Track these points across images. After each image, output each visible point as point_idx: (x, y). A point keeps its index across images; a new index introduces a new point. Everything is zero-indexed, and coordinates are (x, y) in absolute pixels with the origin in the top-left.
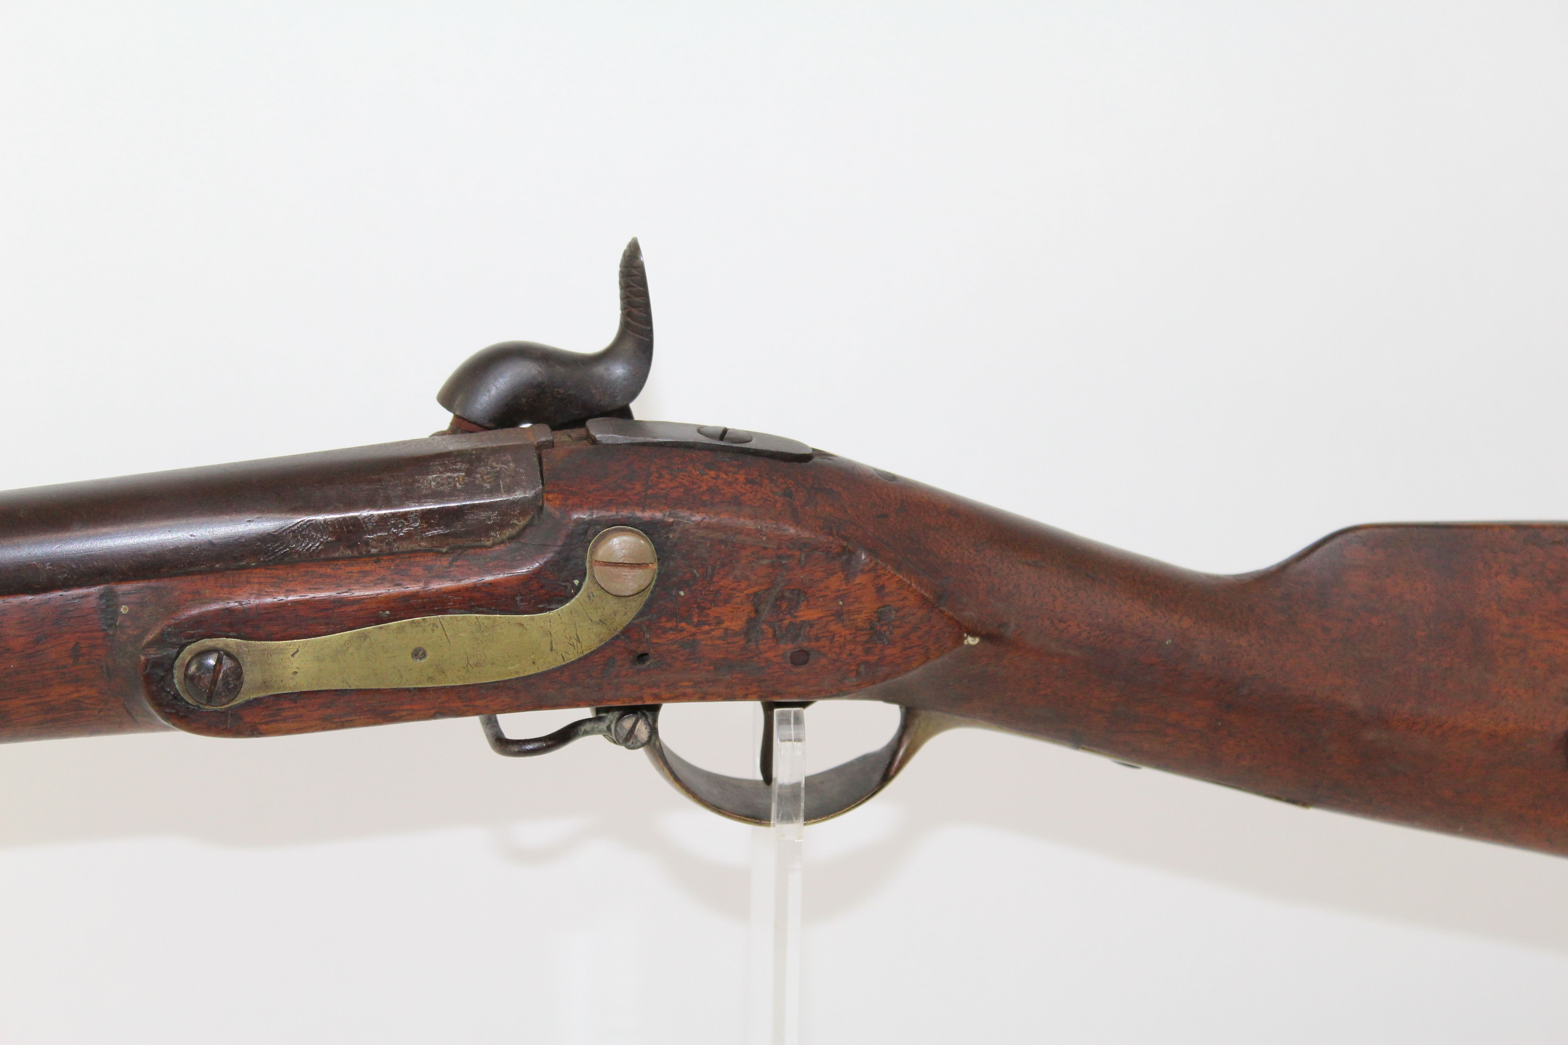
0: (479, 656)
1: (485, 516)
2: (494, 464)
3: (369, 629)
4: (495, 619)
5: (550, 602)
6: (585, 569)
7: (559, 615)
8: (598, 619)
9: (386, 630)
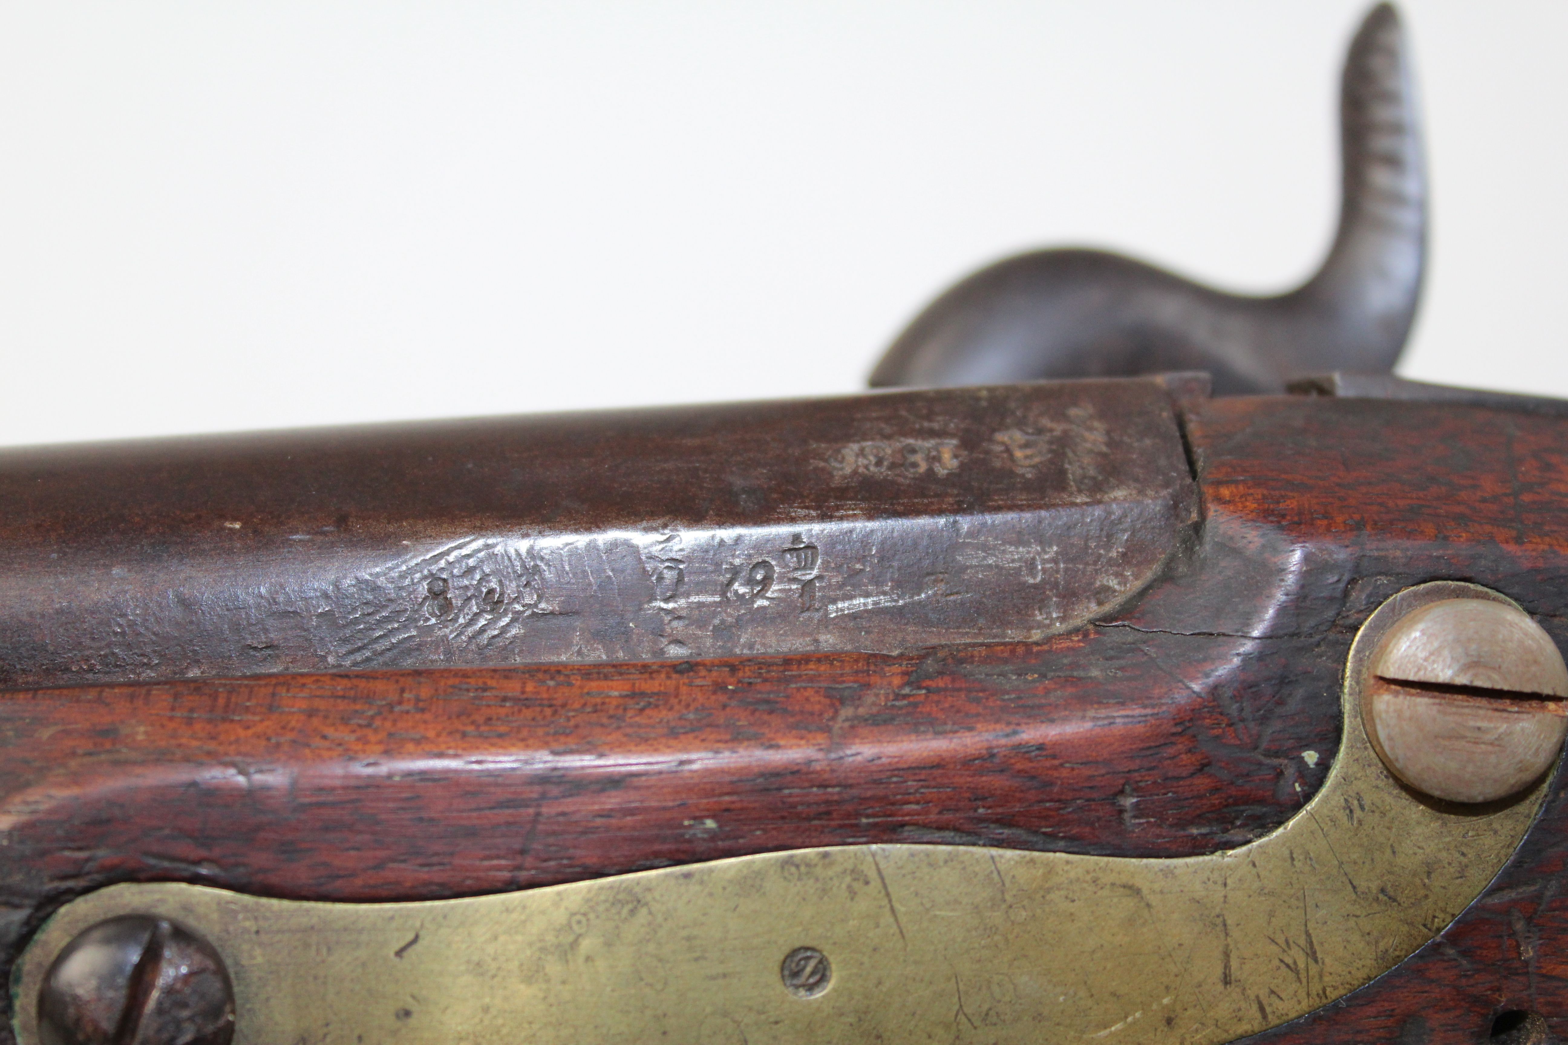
0: (996, 989)
1: (1020, 560)
2: (1046, 422)
3: (649, 880)
4: (1050, 870)
5: (1225, 821)
6: (1339, 717)
7: (1254, 865)
8: (1374, 886)
9: (702, 882)
